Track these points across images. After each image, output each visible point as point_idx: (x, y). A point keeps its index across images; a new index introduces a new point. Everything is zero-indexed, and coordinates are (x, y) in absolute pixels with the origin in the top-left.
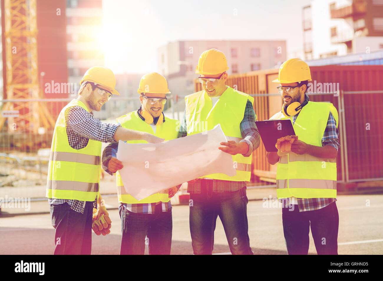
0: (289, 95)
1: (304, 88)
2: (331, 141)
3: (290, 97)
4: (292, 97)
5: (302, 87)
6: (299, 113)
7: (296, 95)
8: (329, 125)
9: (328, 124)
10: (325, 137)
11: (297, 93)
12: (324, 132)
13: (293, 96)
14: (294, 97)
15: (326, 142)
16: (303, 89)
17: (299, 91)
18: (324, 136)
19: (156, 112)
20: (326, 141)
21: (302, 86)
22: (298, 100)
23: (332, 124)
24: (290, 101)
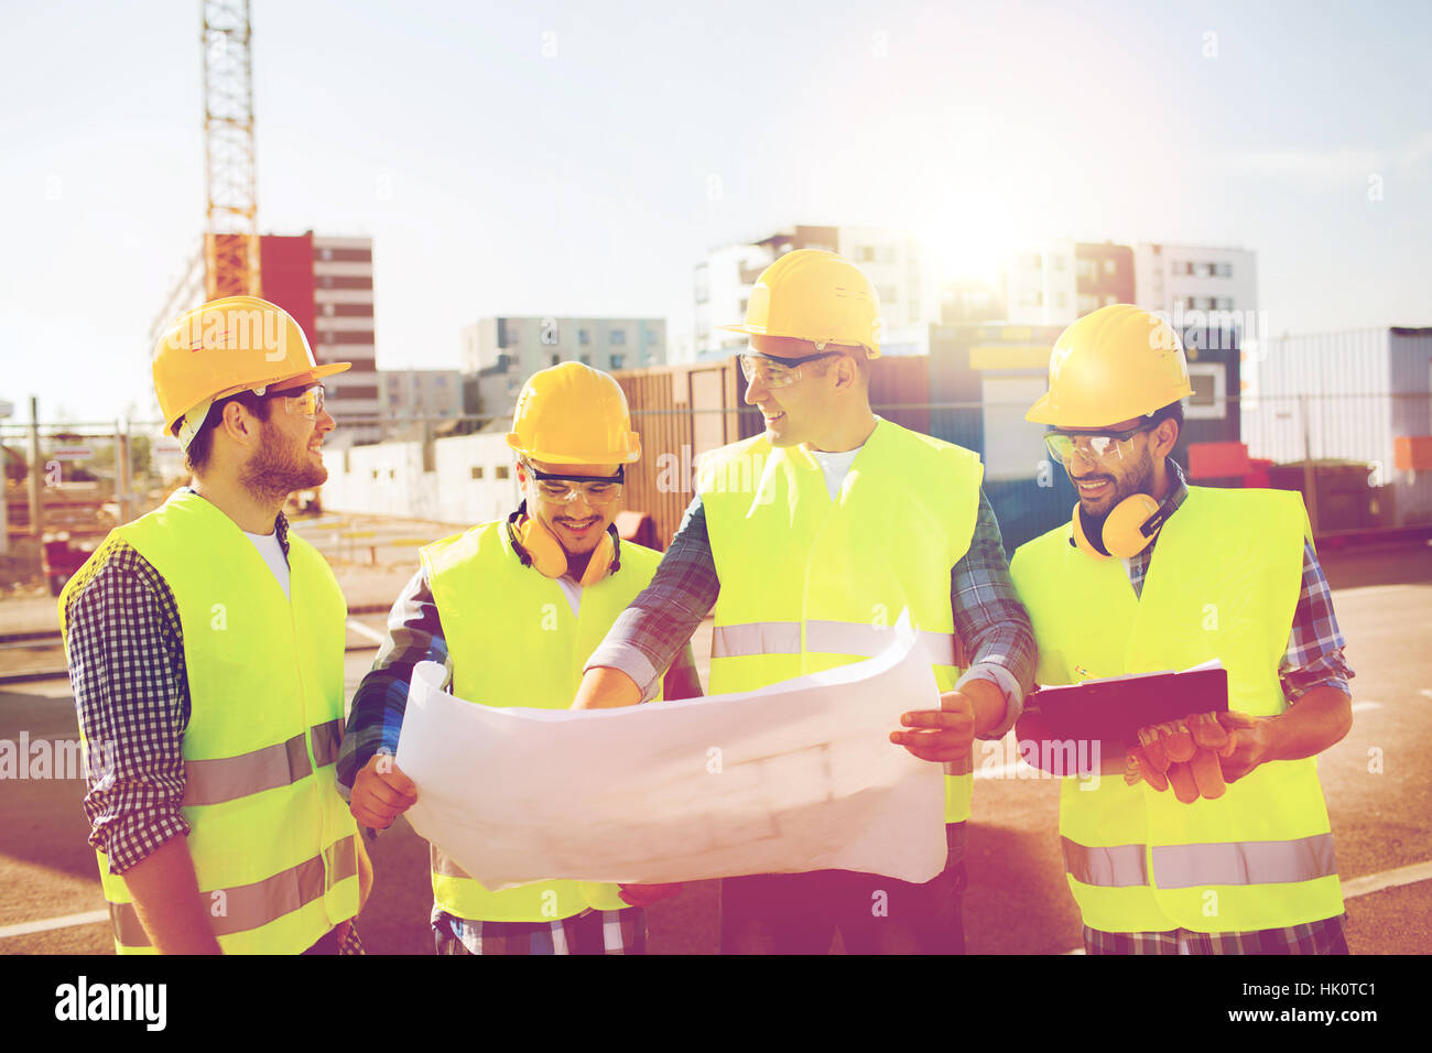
0: (1104, 471)
1: (1168, 435)
2: (1330, 667)
3: (1109, 477)
4: (1118, 478)
5: (1158, 430)
6: (1153, 543)
7: (1135, 467)
8: (1312, 590)
9: (1304, 585)
10: (1302, 648)
11: (1135, 460)
12: (1294, 625)
13: (1121, 474)
14: (1127, 476)
15: (1307, 673)
16: (1164, 438)
17: (1146, 448)
18: (1298, 645)
19: (578, 536)
20: (1307, 668)
21: (1156, 427)
22: (1143, 485)
23: (1321, 583)
24: (1111, 494)
